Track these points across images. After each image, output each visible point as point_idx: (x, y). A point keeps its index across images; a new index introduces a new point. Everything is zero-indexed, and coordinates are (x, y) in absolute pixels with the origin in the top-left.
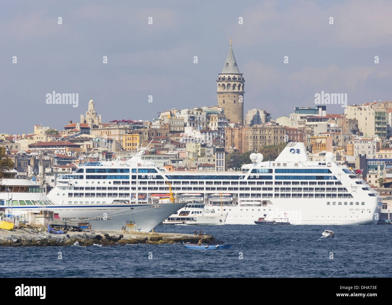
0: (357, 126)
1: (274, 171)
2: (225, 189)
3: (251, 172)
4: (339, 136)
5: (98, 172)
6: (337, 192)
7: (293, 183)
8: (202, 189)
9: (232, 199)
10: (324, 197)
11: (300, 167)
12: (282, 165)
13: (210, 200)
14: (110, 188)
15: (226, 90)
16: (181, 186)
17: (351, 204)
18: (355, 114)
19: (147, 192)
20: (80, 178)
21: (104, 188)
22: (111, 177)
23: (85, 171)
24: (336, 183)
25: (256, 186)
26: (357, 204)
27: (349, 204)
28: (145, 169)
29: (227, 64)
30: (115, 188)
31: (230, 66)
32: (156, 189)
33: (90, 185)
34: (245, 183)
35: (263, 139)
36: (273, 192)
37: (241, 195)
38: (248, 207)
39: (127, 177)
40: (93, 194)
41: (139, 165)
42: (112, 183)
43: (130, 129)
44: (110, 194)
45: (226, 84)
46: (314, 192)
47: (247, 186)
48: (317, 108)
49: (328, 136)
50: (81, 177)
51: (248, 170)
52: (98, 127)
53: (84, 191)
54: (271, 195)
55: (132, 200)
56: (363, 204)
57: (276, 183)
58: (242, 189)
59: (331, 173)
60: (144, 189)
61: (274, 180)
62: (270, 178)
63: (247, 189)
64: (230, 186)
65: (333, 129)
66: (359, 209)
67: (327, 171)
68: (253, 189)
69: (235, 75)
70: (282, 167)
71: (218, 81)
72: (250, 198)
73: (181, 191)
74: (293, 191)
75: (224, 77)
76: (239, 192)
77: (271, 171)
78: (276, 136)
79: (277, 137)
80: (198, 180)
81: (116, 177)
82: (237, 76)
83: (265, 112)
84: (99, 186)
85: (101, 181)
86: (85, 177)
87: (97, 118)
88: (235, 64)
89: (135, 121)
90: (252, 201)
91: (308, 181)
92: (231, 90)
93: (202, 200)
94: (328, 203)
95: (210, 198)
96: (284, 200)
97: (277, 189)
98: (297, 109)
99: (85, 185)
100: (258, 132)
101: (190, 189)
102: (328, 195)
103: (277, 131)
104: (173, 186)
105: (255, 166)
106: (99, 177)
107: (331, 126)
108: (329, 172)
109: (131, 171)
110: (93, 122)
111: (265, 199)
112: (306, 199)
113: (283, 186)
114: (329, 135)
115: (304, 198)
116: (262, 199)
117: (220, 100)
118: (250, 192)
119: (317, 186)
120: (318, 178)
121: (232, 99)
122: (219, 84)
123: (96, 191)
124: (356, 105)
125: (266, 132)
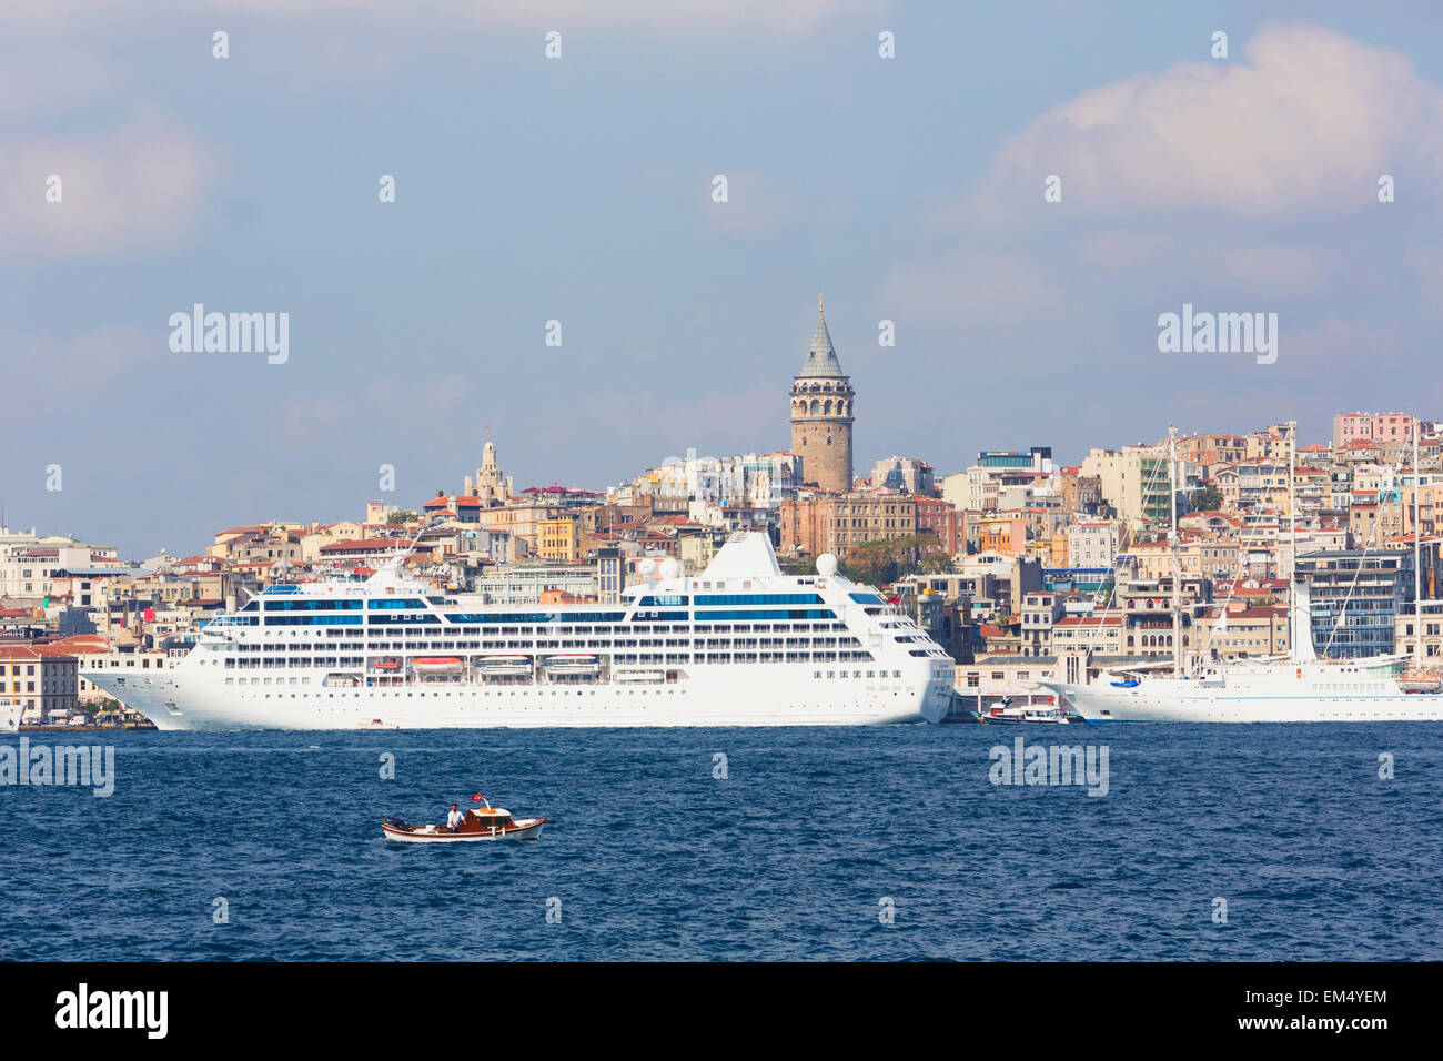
0: (1099, 493)
1: (691, 601)
2: (580, 644)
3: (641, 605)
4: (1043, 516)
5: (292, 609)
6: (837, 649)
7: (737, 628)
8: (528, 644)
9: (596, 667)
10: (781, 661)
11: (755, 590)
12: (714, 585)
13: (548, 670)
14: (319, 647)
15: (808, 415)
16: (481, 638)
17: (871, 674)
18: (1099, 465)
19: (404, 653)
20: (252, 624)
21: (306, 647)
22: (321, 620)
23: (262, 606)
24: (836, 626)
25: (651, 636)
26: (884, 674)
27: (864, 674)
28: (398, 600)
29: (813, 354)
30: (332, 646)
31: (819, 359)
32: (423, 645)
33: (274, 640)
34: (626, 629)
35: (860, 525)
36: (690, 650)
37: (618, 657)
38: (634, 687)
39: (358, 620)
40: (281, 661)
41: (391, 590)
42: (324, 633)
43: (558, 509)
44: (319, 661)
45: (809, 402)
46: (784, 649)
47: (632, 636)
48: (1030, 454)
49: (1017, 516)
50: (255, 621)
51: (632, 599)
52: (502, 504)
53: (262, 654)
54: (685, 657)
55: (368, 672)
56: (897, 674)
57: (697, 628)
58: (619, 643)
59: (823, 602)
60: (398, 646)
61: (692, 622)
62: (684, 616)
63: (632, 643)
64: (593, 636)
65: (1040, 500)
66: (887, 689)
67: (814, 599)
68: (644, 643)
69: (829, 380)
70: (714, 591)
71: (793, 395)
72: (638, 665)
73: (480, 651)
74: (762, 648)
75: (805, 384)
76: (612, 651)
77: (685, 600)
78: (890, 519)
79: (893, 521)
80: (519, 625)
81: (332, 620)
82: (833, 383)
83: (916, 465)
84: (295, 640)
85: (300, 629)
86: (262, 621)
87: (501, 483)
88: (832, 355)
89: (575, 490)
90: (643, 672)
91: (771, 622)
92: (819, 414)
93: (529, 670)
94: (818, 675)
95: (546, 665)
96: (716, 666)
97: (698, 642)
98: (983, 455)
99: (262, 641)
100: (848, 511)
101: (500, 645)
102: (818, 655)
103: (893, 507)
104: (462, 638)
105: (651, 589)
106: (295, 621)
107: (1035, 494)
108: (818, 600)
109: (365, 604)
110: (492, 492)
111: (673, 666)
112: (792, 664)
113: (713, 635)
114: (1019, 515)
115: (736, 662)
116: (665, 666)
117: (797, 438)
118: (638, 650)
119: (792, 634)
120: (793, 614)
121: (822, 436)
122: (794, 402)
123: (287, 654)
124: (1142, 446)
125: (868, 511)
